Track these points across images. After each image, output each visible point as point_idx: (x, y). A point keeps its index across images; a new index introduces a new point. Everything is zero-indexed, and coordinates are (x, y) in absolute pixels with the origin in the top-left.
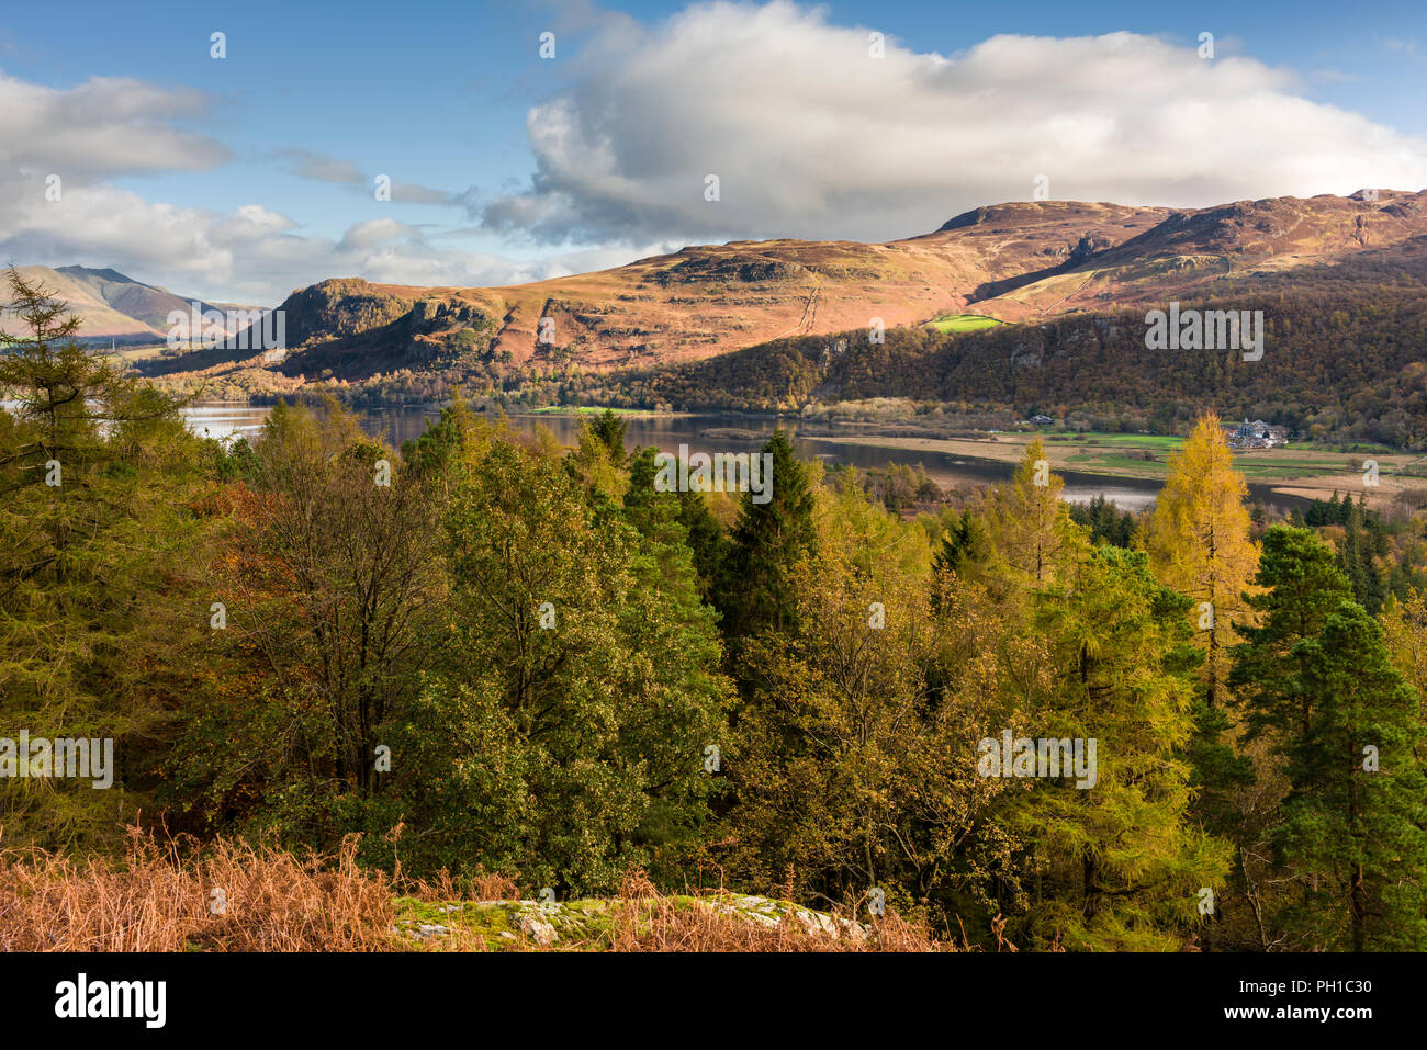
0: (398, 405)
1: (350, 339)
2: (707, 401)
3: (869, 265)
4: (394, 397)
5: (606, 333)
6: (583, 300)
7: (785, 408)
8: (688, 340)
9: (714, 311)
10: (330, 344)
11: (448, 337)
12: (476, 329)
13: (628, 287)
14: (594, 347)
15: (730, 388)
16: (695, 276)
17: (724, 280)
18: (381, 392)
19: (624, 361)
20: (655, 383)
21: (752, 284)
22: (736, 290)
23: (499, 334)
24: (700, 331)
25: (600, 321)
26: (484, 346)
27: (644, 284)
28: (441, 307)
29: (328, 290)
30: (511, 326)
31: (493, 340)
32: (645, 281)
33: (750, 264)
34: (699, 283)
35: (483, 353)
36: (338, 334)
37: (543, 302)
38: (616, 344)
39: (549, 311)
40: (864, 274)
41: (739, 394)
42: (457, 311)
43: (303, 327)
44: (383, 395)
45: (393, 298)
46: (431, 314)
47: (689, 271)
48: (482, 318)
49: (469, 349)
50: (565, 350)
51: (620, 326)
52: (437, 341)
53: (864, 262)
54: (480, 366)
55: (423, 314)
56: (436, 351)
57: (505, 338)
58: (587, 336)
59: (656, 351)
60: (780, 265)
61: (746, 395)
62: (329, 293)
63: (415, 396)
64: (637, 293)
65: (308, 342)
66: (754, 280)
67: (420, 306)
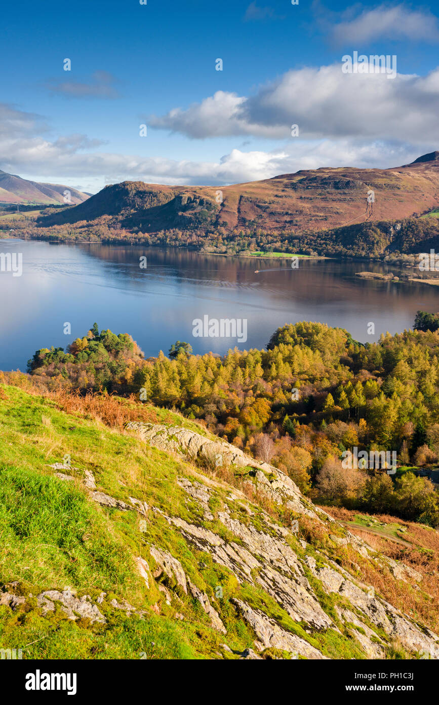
0: (175, 247)
1: (142, 212)
2: (334, 252)
3: (393, 182)
4: (173, 243)
5: (272, 214)
6: (258, 197)
7: (373, 256)
8: (313, 218)
9: (323, 204)
10: (133, 214)
11: (195, 214)
12: (208, 210)
13: (277, 190)
14: (267, 220)
15: (345, 246)
16: (310, 186)
17: (325, 188)
18: (166, 240)
19: (284, 228)
20: (306, 241)
21: (339, 191)
22: (331, 194)
23: (220, 212)
24: (317, 214)
25: (268, 207)
26: (213, 219)
27: (286, 189)
28: (189, 199)
29: (129, 187)
30: (225, 209)
31: (217, 216)
32: (285, 187)
33: (337, 181)
34: (313, 189)
35: (214, 222)
36: (136, 209)
37: (238, 197)
38: (278, 219)
39: (242, 202)
40: (393, 187)
41: (349, 249)
42: (198, 201)
43: (117, 205)
44: (168, 241)
45: (160, 192)
46: (185, 202)
47: (307, 183)
48: (210, 204)
49: (206, 220)
50: (253, 221)
51: (278, 210)
52: (190, 216)
53: (391, 181)
54: (212, 229)
55: (181, 202)
56: (190, 221)
57: (223, 215)
58: (263, 215)
59: (298, 224)
60: (352, 181)
61: (353, 249)
62: (129, 189)
63: (183, 242)
64: (283, 194)
65: (122, 213)
66: (340, 189)
67: (179, 198)
